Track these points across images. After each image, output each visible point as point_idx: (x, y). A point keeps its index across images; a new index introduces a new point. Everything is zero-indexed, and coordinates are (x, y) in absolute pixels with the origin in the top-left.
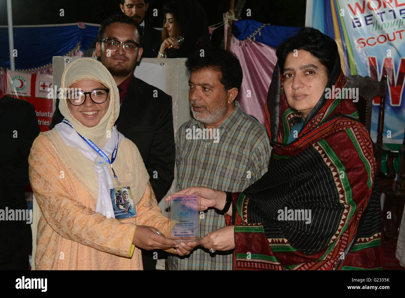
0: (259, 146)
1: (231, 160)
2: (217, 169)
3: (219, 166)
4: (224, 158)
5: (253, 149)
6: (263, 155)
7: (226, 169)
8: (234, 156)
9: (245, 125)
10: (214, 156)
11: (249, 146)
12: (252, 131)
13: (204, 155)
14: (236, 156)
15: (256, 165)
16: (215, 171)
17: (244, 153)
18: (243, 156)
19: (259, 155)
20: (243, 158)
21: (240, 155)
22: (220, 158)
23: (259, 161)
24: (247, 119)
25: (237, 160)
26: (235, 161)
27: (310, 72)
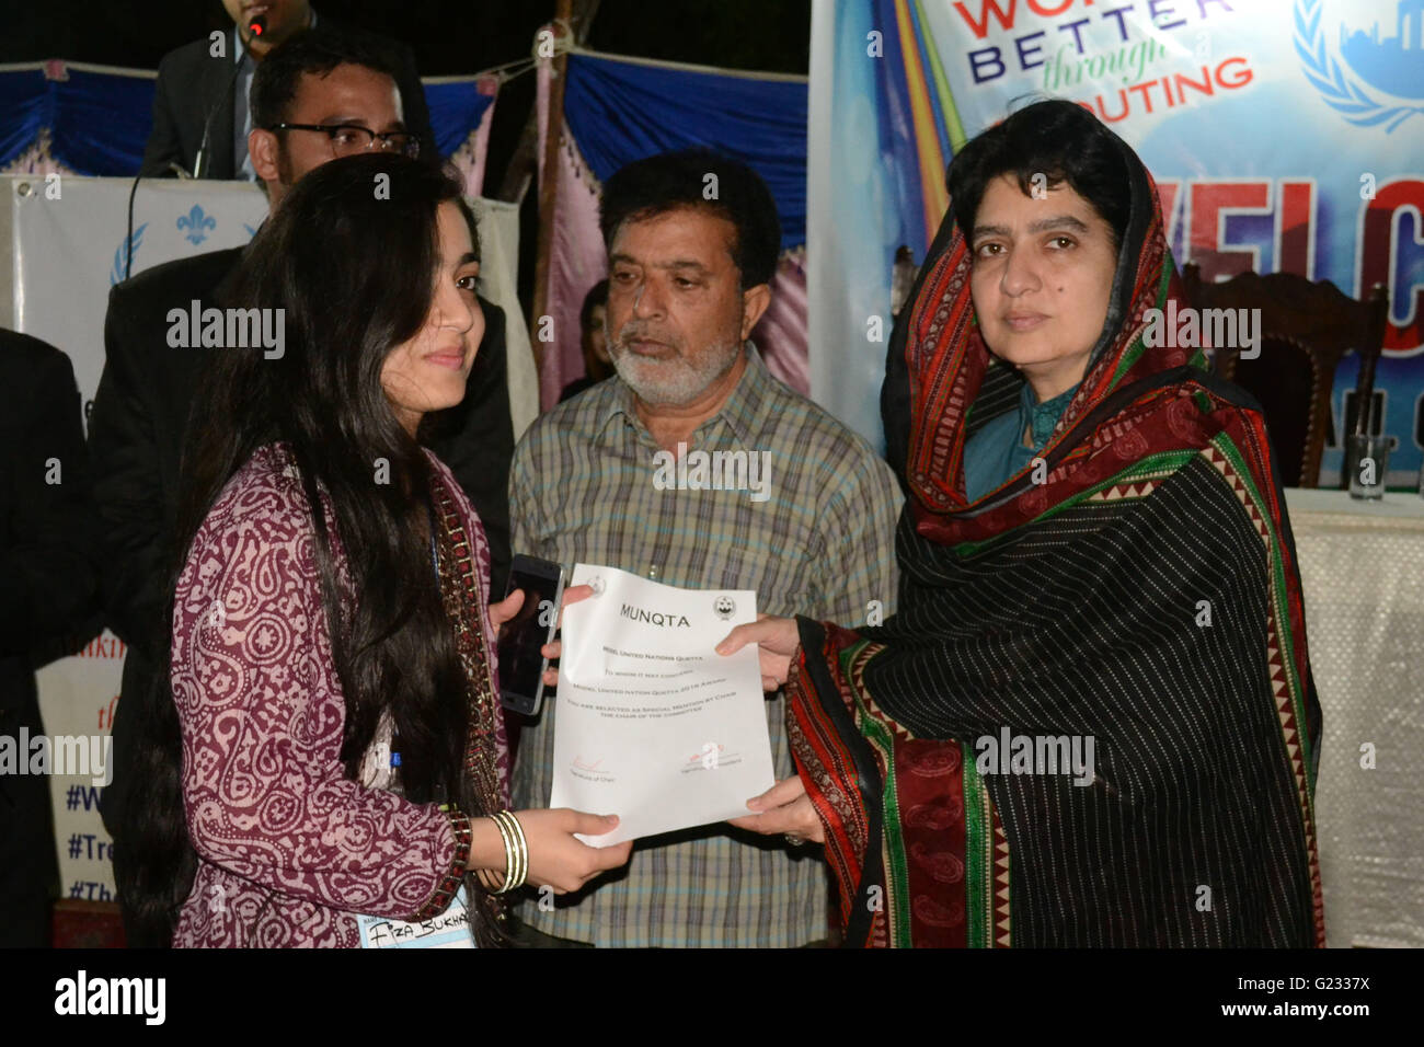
0: (845, 485)
1: (754, 532)
2: (708, 564)
3: (716, 554)
4: (730, 527)
5: (825, 497)
6: (857, 515)
7: (741, 562)
8: (762, 521)
9: (787, 416)
10: (692, 521)
11: (813, 482)
12: (816, 437)
13: (655, 518)
14: (770, 520)
15: (831, 549)
16: (702, 569)
17: (796, 510)
18: (793, 518)
19: (844, 514)
20: (794, 526)
21: (783, 514)
22: (716, 526)
23: (843, 533)
24: (790, 398)
25: (774, 532)
26: (767, 535)
27: (1060, 244)
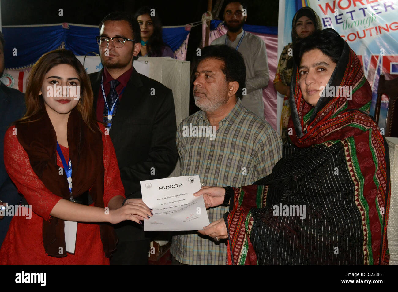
0: (263, 137)
1: (236, 151)
2: (223, 159)
3: (225, 157)
4: (229, 149)
5: (257, 140)
6: (266, 146)
7: (232, 159)
8: (238, 148)
9: (247, 118)
10: (219, 148)
11: (253, 136)
12: (255, 124)
13: (209, 147)
14: (241, 147)
15: (259, 155)
16: (221, 161)
17: (248, 144)
18: (247, 147)
19: (263, 146)
20: (247, 149)
21: (244, 145)
22: (226, 149)
23: (262, 151)
24: (249, 113)
25: (241, 151)
26: (239, 152)
27: (322, 70)
